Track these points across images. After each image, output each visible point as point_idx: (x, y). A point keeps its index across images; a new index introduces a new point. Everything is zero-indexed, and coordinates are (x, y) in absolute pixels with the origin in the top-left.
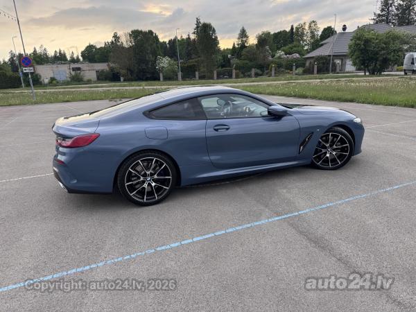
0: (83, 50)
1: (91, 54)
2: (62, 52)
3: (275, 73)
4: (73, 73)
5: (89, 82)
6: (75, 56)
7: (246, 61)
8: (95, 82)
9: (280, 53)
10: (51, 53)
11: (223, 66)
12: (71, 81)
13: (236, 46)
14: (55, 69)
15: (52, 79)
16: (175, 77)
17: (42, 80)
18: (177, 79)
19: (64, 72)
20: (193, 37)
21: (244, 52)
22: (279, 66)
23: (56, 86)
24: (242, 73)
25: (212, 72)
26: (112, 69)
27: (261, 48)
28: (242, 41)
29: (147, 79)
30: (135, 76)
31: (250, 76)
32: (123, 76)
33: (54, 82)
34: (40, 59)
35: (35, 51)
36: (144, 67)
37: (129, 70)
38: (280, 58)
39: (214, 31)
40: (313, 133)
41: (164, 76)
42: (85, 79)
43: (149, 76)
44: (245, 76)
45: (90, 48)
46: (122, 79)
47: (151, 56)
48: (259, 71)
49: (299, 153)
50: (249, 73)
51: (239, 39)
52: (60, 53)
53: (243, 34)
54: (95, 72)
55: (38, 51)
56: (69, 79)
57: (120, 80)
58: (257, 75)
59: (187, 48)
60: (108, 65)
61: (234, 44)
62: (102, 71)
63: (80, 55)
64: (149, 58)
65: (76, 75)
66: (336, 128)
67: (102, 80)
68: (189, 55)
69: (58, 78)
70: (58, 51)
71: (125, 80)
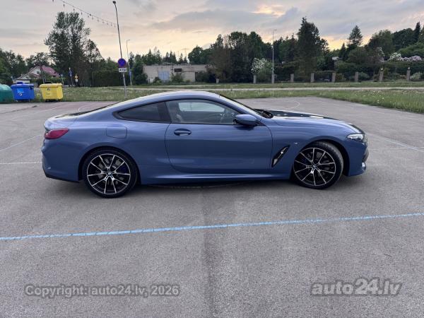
0: (191, 52)
1: (198, 56)
2: (173, 54)
3: (384, 78)
4: (175, 74)
5: (188, 82)
6: (183, 58)
7: (353, 64)
8: (193, 83)
9: (397, 55)
10: (163, 55)
11: (324, 69)
12: (173, 81)
13: (346, 47)
14: (160, 70)
15: (157, 79)
16: (269, 80)
17: (148, 79)
18: (270, 82)
19: (167, 72)
20: (296, 37)
21: (350, 54)
22: (392, 69)
23: (159, 85)
24: (346, 76)
25: (309, 75)
26: (209, 71)
27: (371, 50)
28: (354, 41)
29: (241, 81)
30: (230, 77)
31: (353, 80)
32: (218, 78)
33: (158, 81)
34: (152, 60)
35: (150, 53)
36: (240, 69)
37: (224, 71)
38: (394, 60)
39: (317, 31)
40: (289, 146)
41: (257, 79)
42: (185, 80)
43: (243, 78)
44: (348, 80)
45: (197, 49)
46: (217, 81)
47: (247, 58)
48: (366, 75)
49: (273, 166)
50: (353, 77)
51: (350, 39)
52: (171, 55)
53: (356, 34)
54: (194, 74)
55: (153, 52)
56: (171, 80)
57: (215, 82)
58: (361, 79)
59: (290, 49)
60: (207, 67)
61: (344, 45)
62: (201, 73)
63: (187, 57)
64: (246, 59)
65: (177, 76)
66: (321, 143)
67: (200, 81)
68: (291, 57)
69: (162, 78)
70: (169, 53)
71: (220, 82)
